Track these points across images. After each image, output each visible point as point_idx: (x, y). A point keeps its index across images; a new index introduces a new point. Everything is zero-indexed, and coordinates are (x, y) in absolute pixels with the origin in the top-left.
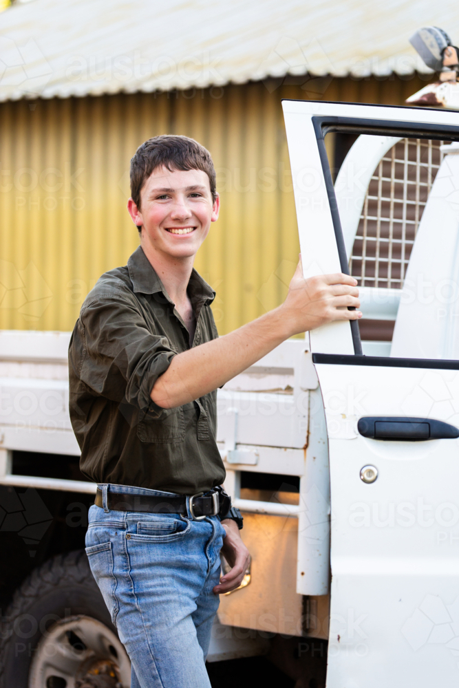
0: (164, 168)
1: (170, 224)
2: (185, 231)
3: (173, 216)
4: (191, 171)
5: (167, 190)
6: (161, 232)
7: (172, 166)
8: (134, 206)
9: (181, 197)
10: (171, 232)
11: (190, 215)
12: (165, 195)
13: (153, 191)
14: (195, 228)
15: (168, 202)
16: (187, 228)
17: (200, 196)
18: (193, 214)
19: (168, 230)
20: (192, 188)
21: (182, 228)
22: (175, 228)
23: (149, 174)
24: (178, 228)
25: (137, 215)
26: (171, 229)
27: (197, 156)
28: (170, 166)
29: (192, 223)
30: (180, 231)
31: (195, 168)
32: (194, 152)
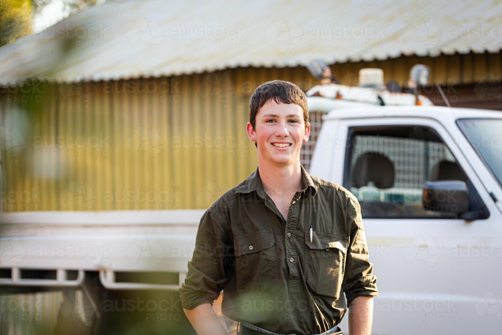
0: (273, 101)
1: (274, 140)
2: (284, 145)
3: (277, 134)
4: (291, 104)
5: (274, 116)
6: (267, 145)
7: (278, 100)
8: (251, 128)
9: (283, 122)
10: (275, 146)
11: (288, 134)
12: (272, 120)
13: (264, 116)
14: (291, 144)
15: (274, 124)
16: (285, 143)
17: (296, 122)
18: (290, 133)
19: (272, 144)
20: (291, 116)
21: (282, 143)
22: (277, 143)
23: (262, 105)
24: (280, 143)
25: (252, 134)
26: (275, 143)
27: (296, 95)
28: (277, 100)
29: (289, 140)
30: (281, 145)
31: (294, 103)
32: (294, 93)
